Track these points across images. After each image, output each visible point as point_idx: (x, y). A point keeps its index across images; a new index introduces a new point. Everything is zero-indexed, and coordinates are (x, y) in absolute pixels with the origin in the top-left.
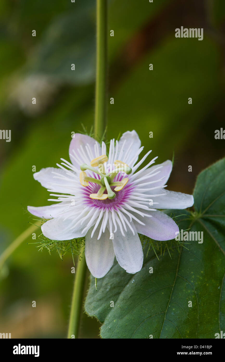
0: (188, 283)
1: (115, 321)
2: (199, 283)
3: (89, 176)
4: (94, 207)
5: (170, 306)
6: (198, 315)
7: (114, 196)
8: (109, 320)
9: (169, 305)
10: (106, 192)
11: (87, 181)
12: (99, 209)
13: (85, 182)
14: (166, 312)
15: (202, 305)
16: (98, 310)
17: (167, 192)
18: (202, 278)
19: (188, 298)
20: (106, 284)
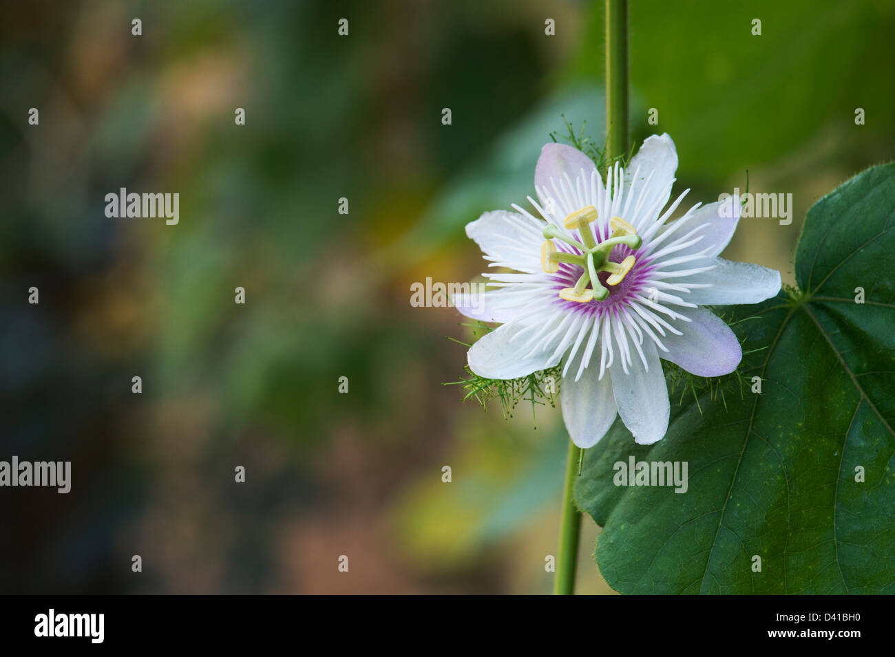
0: (770, 449)
1: (622, 527)
2: (793, 448)
3: (559, 250)
4: (572, 310)
5: (731, 497)
6: (789, 515)
7: (605, 296)
8: (613, 524)
9: (730, 495)
10: (589, 286)
11: (555, 262)
12: (583, 314)
13: (552, 263)
14: (723, 509)
15: (798, 494)
16: (596, 499)
17: (728, 263)
18: (799, 438)
19: (768, 481)
20: (615, 443)
